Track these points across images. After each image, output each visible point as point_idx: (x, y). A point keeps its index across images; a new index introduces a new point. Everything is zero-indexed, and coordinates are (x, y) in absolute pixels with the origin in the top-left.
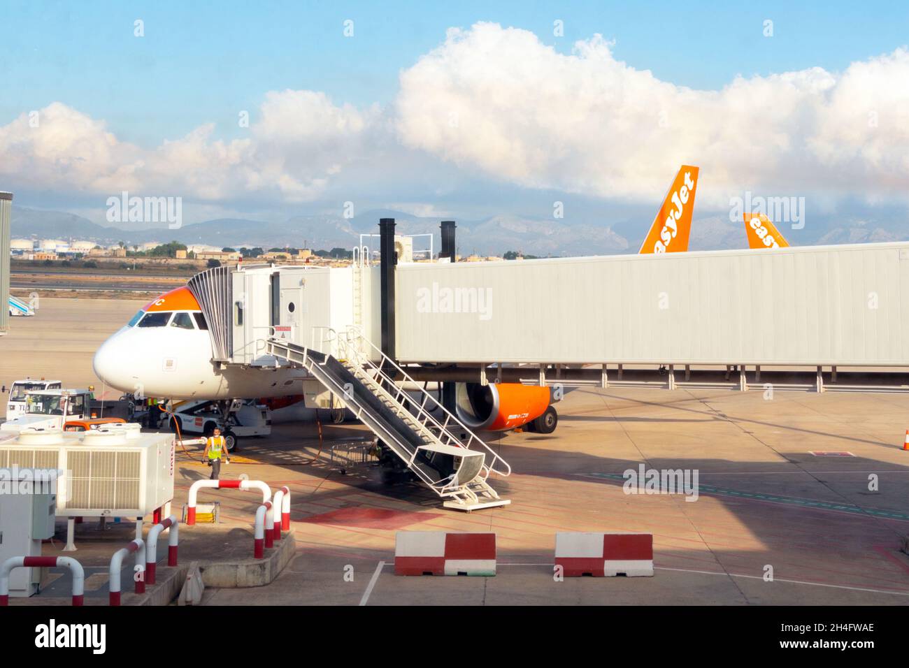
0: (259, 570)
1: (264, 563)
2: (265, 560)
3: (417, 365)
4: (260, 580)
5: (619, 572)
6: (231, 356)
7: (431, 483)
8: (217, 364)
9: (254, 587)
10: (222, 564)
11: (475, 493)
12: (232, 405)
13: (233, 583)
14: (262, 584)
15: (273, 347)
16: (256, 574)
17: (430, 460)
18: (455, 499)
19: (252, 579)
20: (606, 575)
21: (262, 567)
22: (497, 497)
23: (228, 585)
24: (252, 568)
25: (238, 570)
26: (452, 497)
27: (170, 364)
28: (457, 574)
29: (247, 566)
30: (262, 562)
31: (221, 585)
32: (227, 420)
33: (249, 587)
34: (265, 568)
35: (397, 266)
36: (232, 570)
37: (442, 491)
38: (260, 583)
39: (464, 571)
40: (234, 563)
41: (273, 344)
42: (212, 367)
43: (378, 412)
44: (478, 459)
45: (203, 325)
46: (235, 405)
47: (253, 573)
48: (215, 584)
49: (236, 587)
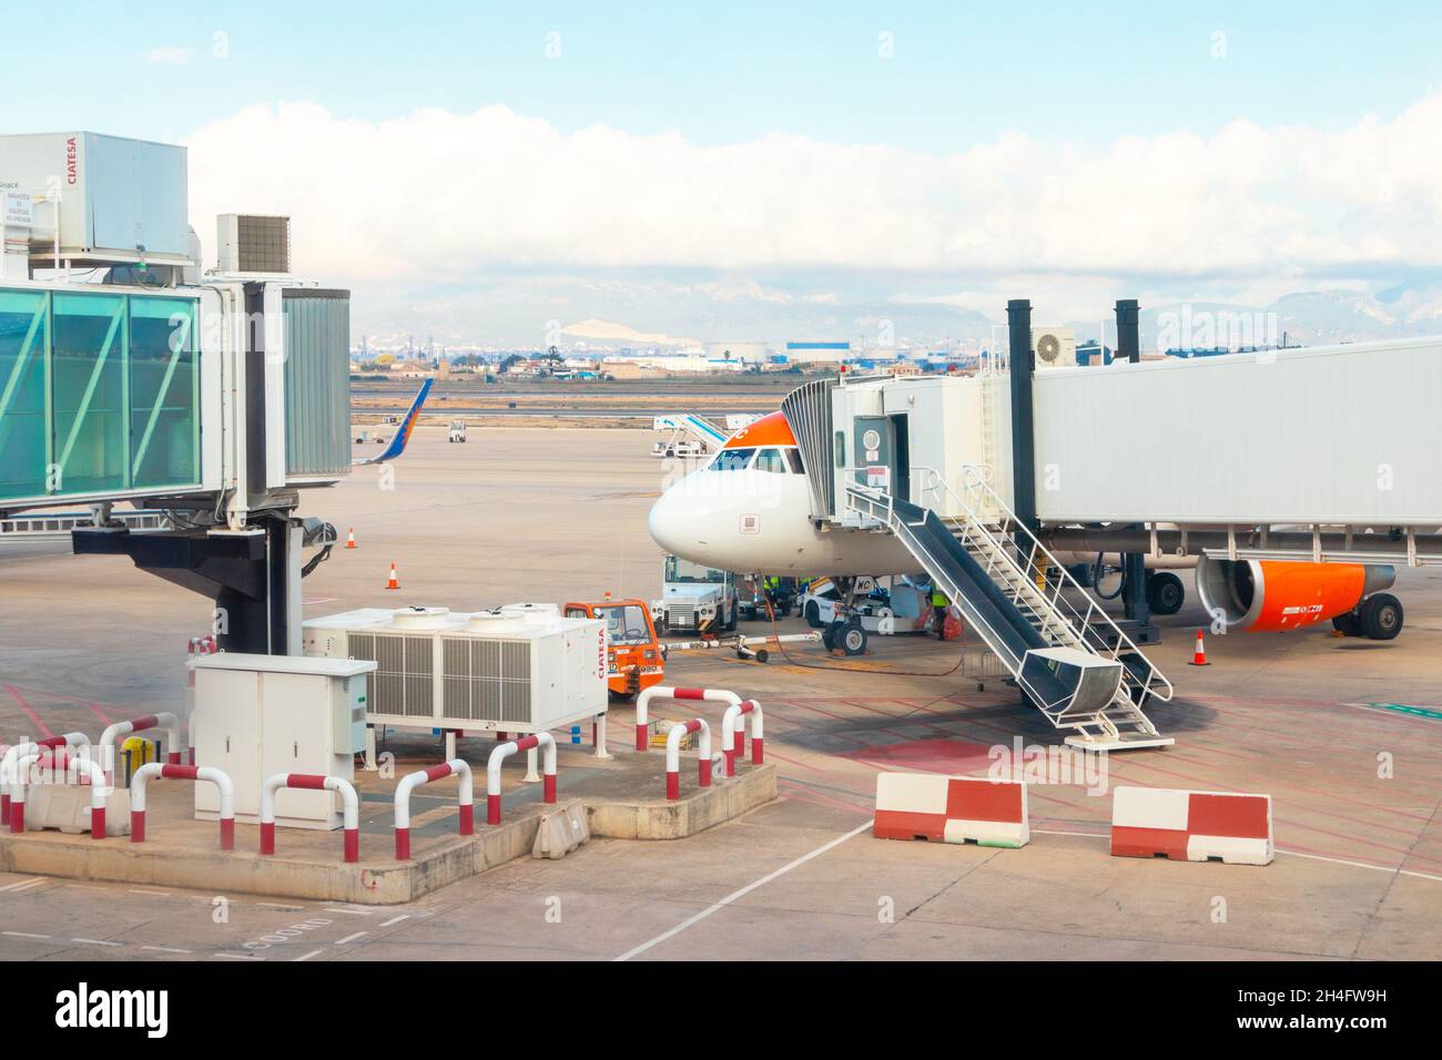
0: (669, 817)
1: (677, 807)
2: (678, 803)
3: (1078, 527)
4: (671, 830)
5: (1212, 855)
6: (832, 512)
7: (1044, 706)
8: (818, 524)
9: (661, 839)
10: (619, 804)
11: (1116, 725)
12: (857, 584)
13: (631, 831)
14: (673, 837)
15: (853, 499)
16: (663, 821)
17: (1054, 672)
18: (1080, 734)
19: (657, 829)
20: (1190, 857)
21: (674, 812)
22: (1155, 732)
23: (626, 835)
24: (657, 812)
25: (639, 814)
26: (1077, 730)
27: (750, 523)
28: (963, 841)
29: (651, 810)
30: (673, 805)
31: (618, 835)
32: (851, 607)
33: (654, 839)
34: (677, 815)
35: (1035, 372)
36: (631, 813)
37: (1058, 720)
38: (669, 835)
39: (974, 838)
40: (633, 805)
41: (853, 494)
42: (812, 528)
43: (989, 597)
44: (1111, 672)
45: (799, 469)
46: (861, 585)
47: (660, 819)
48: (609, 834)
49: (636, 838)
